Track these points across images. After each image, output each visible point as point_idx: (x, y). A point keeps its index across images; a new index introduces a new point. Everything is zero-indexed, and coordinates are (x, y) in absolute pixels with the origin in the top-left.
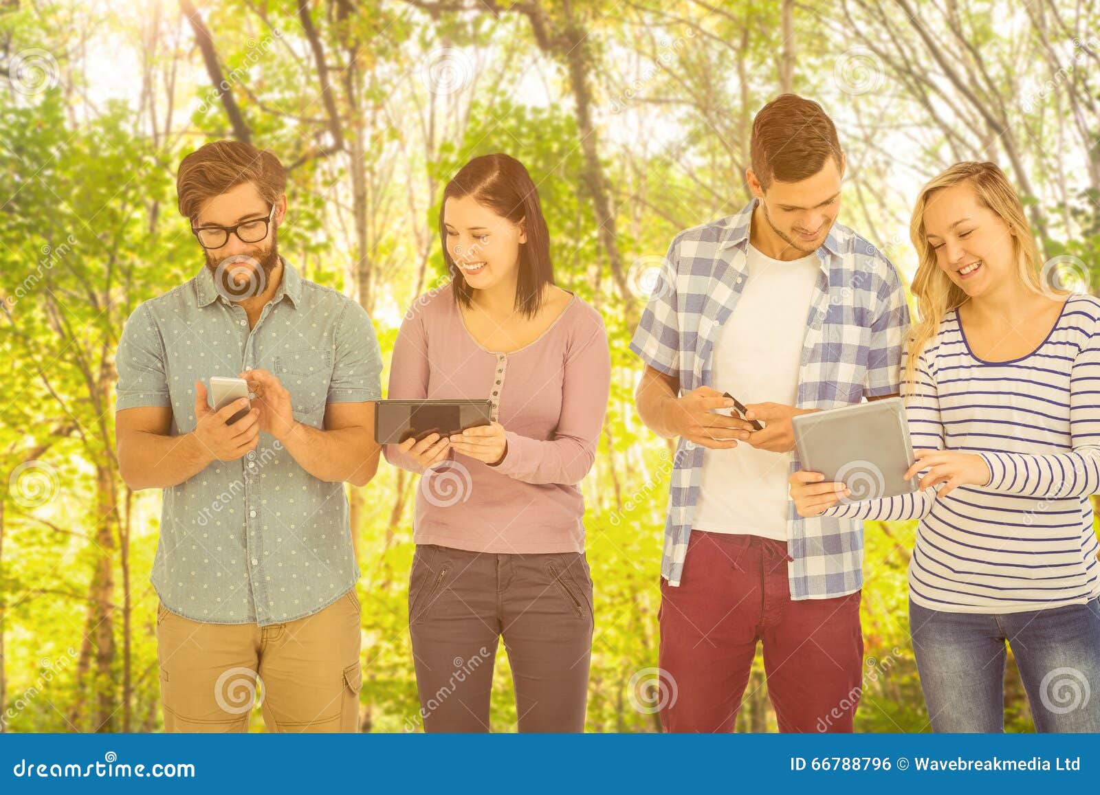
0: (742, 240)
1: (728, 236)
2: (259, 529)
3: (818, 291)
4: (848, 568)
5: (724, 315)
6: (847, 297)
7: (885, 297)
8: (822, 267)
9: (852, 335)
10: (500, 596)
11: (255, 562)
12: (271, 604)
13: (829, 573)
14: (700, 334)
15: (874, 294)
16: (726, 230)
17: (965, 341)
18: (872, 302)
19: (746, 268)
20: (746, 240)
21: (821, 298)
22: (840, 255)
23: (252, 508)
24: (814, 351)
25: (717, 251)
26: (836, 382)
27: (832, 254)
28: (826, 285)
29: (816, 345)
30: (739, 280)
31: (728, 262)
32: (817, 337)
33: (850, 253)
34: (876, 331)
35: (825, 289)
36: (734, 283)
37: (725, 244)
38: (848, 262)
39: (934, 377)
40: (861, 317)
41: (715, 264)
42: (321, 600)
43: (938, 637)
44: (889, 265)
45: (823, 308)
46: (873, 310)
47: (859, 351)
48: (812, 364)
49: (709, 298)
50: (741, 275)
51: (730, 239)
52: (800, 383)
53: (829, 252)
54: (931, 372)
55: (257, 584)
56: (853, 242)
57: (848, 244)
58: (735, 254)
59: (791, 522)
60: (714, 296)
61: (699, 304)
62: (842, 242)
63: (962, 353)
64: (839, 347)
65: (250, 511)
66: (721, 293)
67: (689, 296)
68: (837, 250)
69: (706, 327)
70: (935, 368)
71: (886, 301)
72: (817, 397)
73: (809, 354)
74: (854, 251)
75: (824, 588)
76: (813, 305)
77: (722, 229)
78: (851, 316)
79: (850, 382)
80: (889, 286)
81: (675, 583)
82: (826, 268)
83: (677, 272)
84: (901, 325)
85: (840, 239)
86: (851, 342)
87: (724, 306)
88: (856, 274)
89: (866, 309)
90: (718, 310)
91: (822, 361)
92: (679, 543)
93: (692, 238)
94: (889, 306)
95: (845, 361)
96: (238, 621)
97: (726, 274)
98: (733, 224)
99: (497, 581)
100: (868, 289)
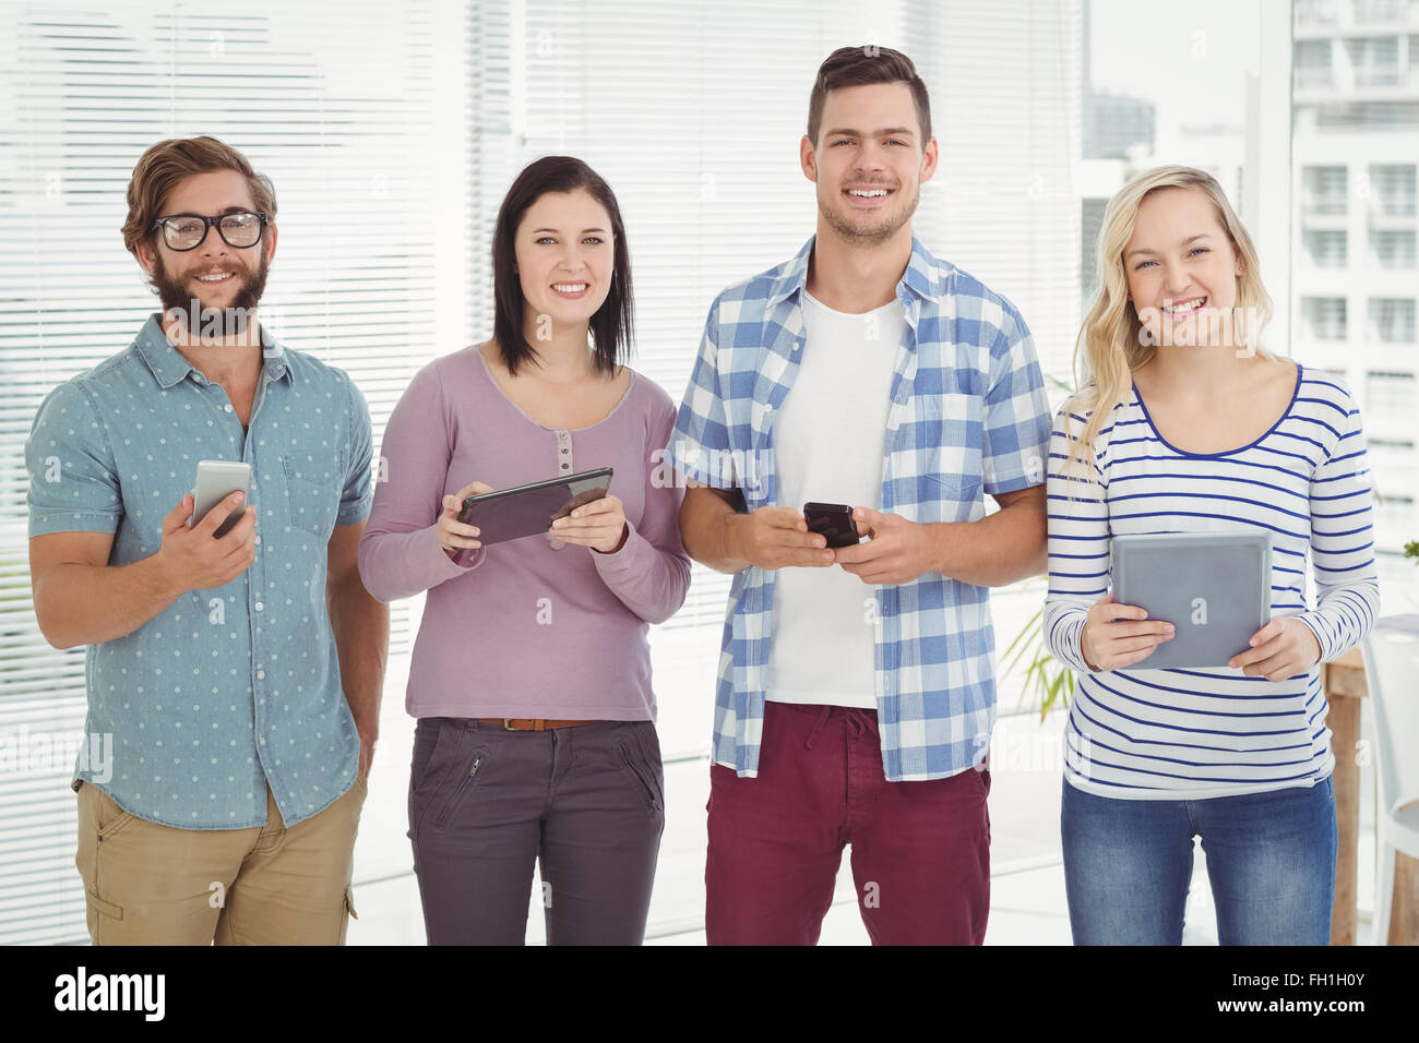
0: (796, 289)
1: (780, 287)
2: (268, 695)
3: (903, 351)
4: (957, 735)
5: (778, 396)
6: (947, 355)
7: (1003, 352)
8: (907, 317)
9: (956, 407)
10: (553, 790)
11: (263, 742)
13: (931, 744)
14: (752, 426)
16: (778, 282)
17: (1149, 420)
18: (983, 361)
20: (801, 288)
21: (907, 360)
22: (934, 300)
23: (259, 666)
24: (903, 434)
25: (765, 311)
26: (939, 475)
27: (923, 299)
28: (914, 343)
29: (905, 425)
30: (796, 346)
32: (909, 412)
33: (948, 295)
34: (995, 402)
35: (912, 348)
36: (789, 352)
38: (947, 307)
39: (1105, 472)
40: (967, 382)
41: (765, 328)
43: (1103, 835)
44: (1006, 307)
45: (910, 375)
46: (987, 372)
47: (968, 429)
48: (903, 452)
51: (782, 292)
53: (918, 296)
54: (1101, 463)
55: (270, 770)
56: (953, 280)
57: (946, 283)
58: (787, 311)
59: (880, 673)
60: (764, 372)
61: (747, 385)
62: (937, 282)
63: (1147, 438)
64: (938, 426)
66: (774, 367)
67: (734, 376)
68: (929, 294)
69: (759, 414)
70: (1106, 459)
71: (1004, 357)
72: (916, 498)
73: (895, 439)
74: (954, 292)
75: (923, 764)
76: (896, 370)
77: (772, 281)
78: (953, 381)
79: (961, 472)
80: (1007, 338)
81: (752, 773)
82: (913, 318)
83: (717, 345)
84: (1031, 389)
85: (934, 275)
86: (955, 417)
87: (777, 386)
88: (958, 323)
89: (976, 372)
90: (770, 389)
91: (917, 447)
92: (750, 717)
93: (735, 299)
94: (1011, 366)
95: (950, 445)
96: (242, 825)
97: (780, 341)
98: (786, 274)
99: (552, 769)
100: (976, 343)
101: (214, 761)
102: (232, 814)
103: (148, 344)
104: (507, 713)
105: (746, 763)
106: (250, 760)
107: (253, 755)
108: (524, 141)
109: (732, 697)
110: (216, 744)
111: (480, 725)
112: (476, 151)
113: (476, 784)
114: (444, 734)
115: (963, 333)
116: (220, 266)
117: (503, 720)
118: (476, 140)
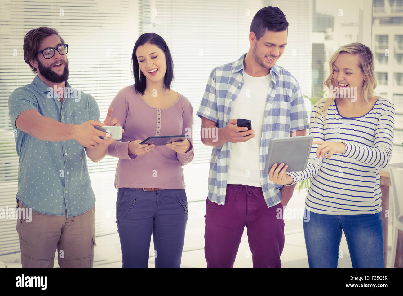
0: (241, 69)
1: (234, 68)
2: (70, 179)
3: (270, 89)
5: (234, 97)
6: (281, 91)
9: (284, 105)
10: (157, 208)
11: (67, 192)
12: (72, 208)
14: (225, 105)
15: (291, 91)
18: (290, 93)
19: (243, 80)
20: (242, 69)
21: (271, 92)
22: (279, 75)
23: (67, 171)
24: (269, 112)
25: (230, 74)
26: (279, 124)
29: (270, 109)
30: (240, 85)
31: (235, 78)
32: (270, 106)
33: (281, 75)
34: (293, 105)
35: (273, 88)
36: (238, 86)
37: (233, 71)
38: (281, 78)
40: (286, 98)
41: (230, 79)
42: (87, 207)
44: (296, 80)
45: (273, 95)
46: (291, 97)
47: (287, 112)
48: (269, 117)
49: (228, 91)
50: (241, 83)
51: (235, 70)
52: (264, 124)
53: (275, 74)
54: (323, 120)
55: (67, 201)
57: (281, 72)
58: (238, 75)
59: (262, 178)
60: (230, 91)
61: (224, 94)
62: (279, 71)
64: (279, 110)
65: (66, 172)
66: (233, 89)
67: (220, 91)
68: (277, 73)
69: (227, 102)
70: (325, 118)
71: (296, 93)
72: (272, 130)
73: (267, 113)
74: (283, 74)
76: (269, 94)
77: (231, 66)
78: (283, 98)
79: (285, 123)
80: (297, 88)
81: (223, 203)
82: (274, 80)
83: (215, 82)
84: (302, 103)
85: (278, 70)
86: (284, 108)
87: (234, 94)
88: (284, 83)
89: (289, 96)
90: (232, 96)
91: (273, 116)
92: (222, 187)
93: (220, 70)
94: (297, 96)
95: (282, 115)
96: (57, 215)
97: (234, 83)
98: (236, 65)
99: (157, 202)
100: (289, 88)
101: (52, 195)
102: (55, 211)
103: (36, 82)
104: (143, 186)
105: (221, 201)
106: (62, 197)
107: (63, 195)
108: (154, 26)
109: (216, 182)
110: (53, 190)
111: (136, 189)
112: (141, 28)
113: (135, 207)
114: (126, 193)
115: (286, 85)
116: (60, 61)
117: (142, 188)
118: (141, 25)
